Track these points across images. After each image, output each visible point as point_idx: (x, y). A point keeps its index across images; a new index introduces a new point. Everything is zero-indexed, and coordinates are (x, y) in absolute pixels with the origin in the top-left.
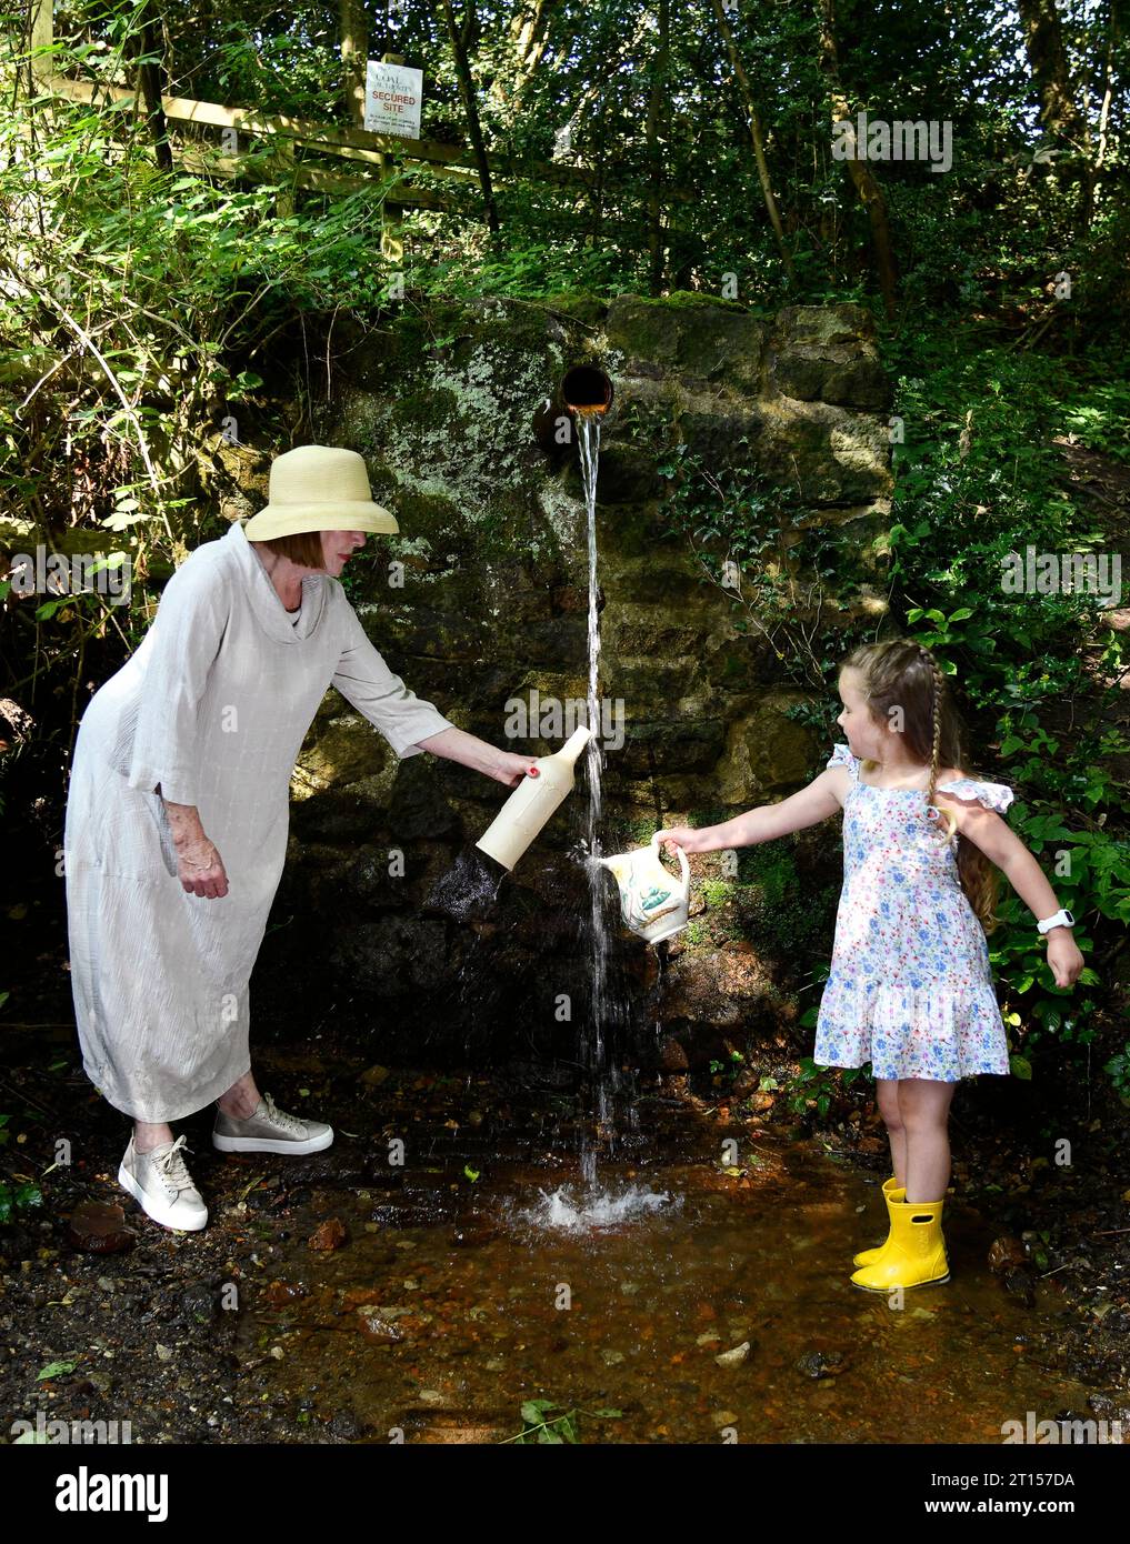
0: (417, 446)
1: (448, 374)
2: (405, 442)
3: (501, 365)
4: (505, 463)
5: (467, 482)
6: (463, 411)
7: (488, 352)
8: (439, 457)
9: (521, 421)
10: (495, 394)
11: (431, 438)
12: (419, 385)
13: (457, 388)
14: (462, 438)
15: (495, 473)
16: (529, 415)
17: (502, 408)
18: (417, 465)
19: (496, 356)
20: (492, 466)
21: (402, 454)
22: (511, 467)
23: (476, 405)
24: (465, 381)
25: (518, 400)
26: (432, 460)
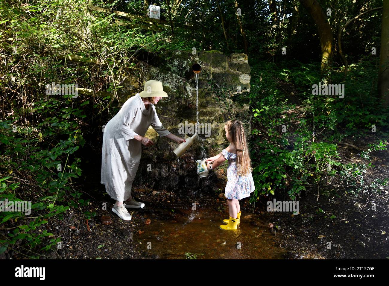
0: (164, 78)
1: (170, 64)
2: (161, 77)
3: (180, 63)
4: (180, 81)
5: (173, 84)
6: (172, 71)
7: (177, 60)
8: (168, 79)
9: (183, 73)
10: (178, 68)
11: (167, 76)
12: (164, 66)
13: (171, 67)
14: (172, 76)
15: (178, 83)
16: (184, 72)
17: (179, 71)
18: (164, 81)
19: (179, 61)
20: (177, 81)
21: (161, 79)
22: (181, 81)
23: (174, 70)
24: (173, 65)
25: (182, 69)
26: (167, 80)
